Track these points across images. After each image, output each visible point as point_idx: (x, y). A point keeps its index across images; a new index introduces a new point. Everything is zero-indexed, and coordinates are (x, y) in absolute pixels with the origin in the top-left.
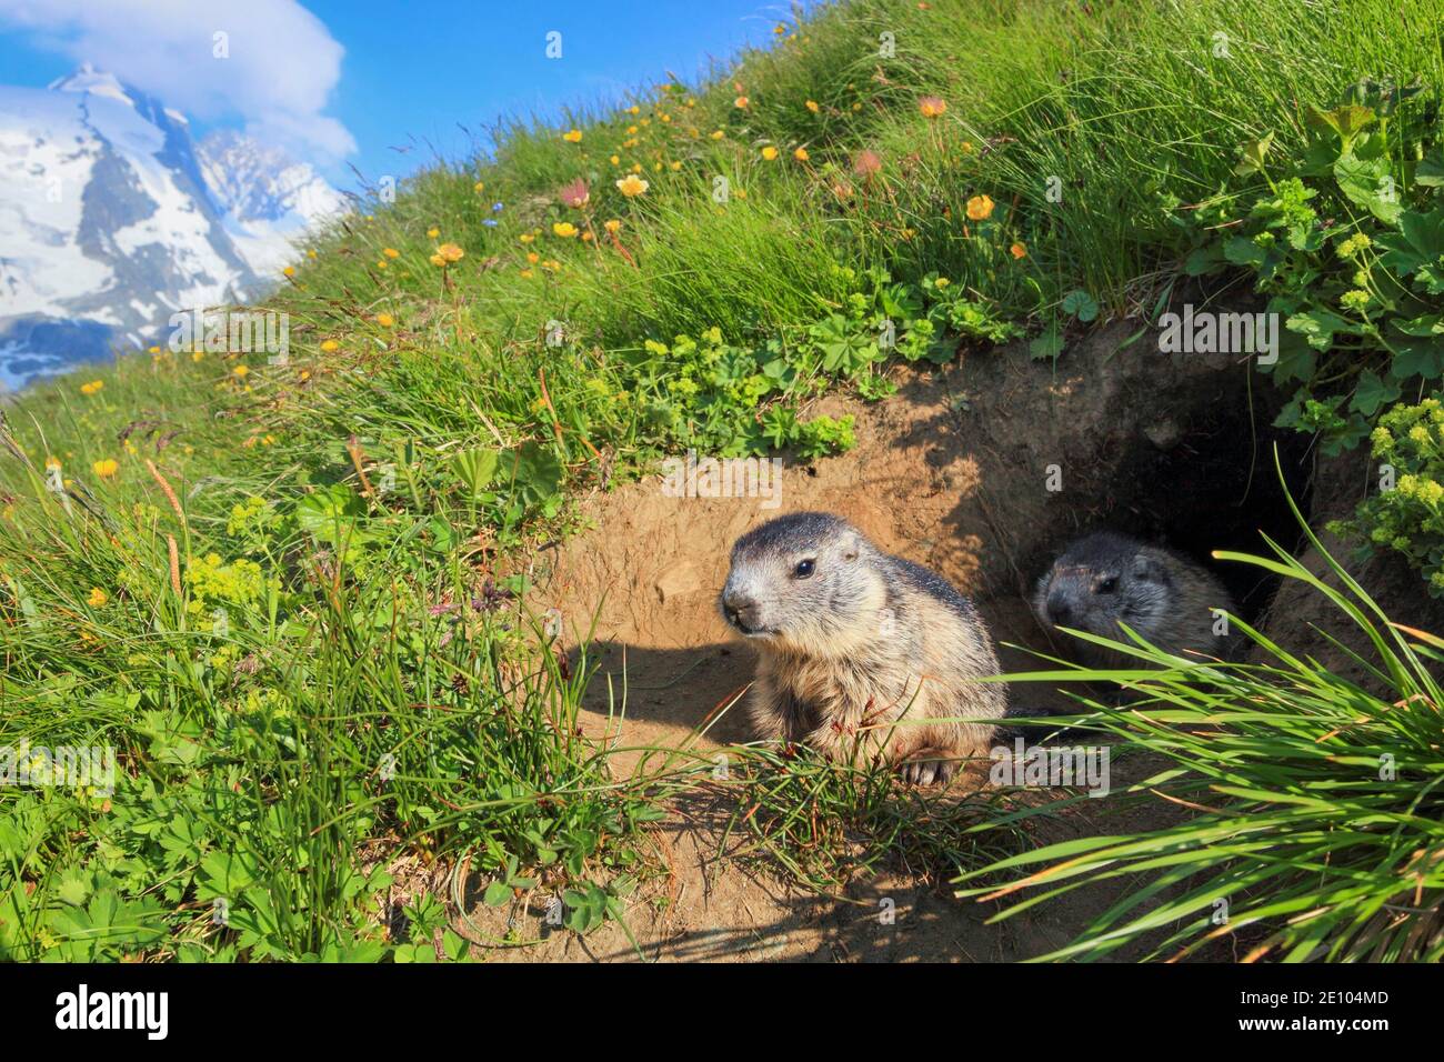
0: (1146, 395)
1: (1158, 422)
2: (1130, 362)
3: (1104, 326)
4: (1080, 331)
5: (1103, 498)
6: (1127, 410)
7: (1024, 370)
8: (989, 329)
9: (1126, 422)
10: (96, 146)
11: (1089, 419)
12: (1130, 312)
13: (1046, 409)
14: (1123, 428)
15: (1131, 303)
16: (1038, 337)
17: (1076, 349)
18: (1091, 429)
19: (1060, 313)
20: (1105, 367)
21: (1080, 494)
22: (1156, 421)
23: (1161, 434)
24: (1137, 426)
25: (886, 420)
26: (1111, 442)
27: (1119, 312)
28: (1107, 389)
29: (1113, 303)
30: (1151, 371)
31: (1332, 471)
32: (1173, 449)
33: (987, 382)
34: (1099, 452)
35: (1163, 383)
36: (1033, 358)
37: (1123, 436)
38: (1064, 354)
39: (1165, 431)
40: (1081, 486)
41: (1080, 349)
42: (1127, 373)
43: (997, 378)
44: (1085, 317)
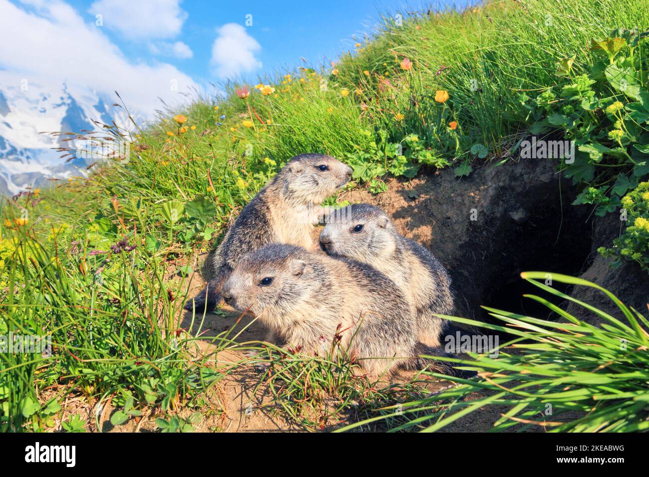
0: (510, 195)
1: (517, 209)
2: (503, 179)
3: (491, 161)
4: (479, 163)
5: (488, 246)
6: (501, 203)
7: (451, 182)
8: (435, 161)
9: (500, 209)
10: (69, 101)
11: (482, 206)
12: (504, 154)
13: (460, 201)
14: (499, 211)
15: (504, 150)
16: (458, 166)
17: (477, 172)
18: (483, 211)
19: (470, 155)
20: (491, 181)
21: (477, 244)
22: (515, 209)
23: (517, 216)
24: (506, 211)
25: (381, 203)
26: (492, 219)
27: (498, 155)
28: (491, 192)
29: (496, 150)
30: (513, 183)
31: (601, 230)
32: (523, 223)
33: (433, 187)
34: (486, 223)
35: (519, 189)
36: (455, 176)
37: (499, 216)
38: (471, 174)
39: (520, 214)
40: (477, 240)
41: (479, 172)
42: (501, 184)
43: (438, 185)
44: (481, 156)
